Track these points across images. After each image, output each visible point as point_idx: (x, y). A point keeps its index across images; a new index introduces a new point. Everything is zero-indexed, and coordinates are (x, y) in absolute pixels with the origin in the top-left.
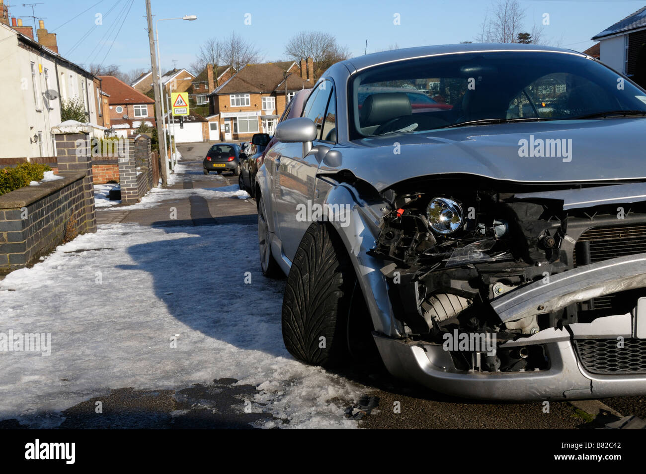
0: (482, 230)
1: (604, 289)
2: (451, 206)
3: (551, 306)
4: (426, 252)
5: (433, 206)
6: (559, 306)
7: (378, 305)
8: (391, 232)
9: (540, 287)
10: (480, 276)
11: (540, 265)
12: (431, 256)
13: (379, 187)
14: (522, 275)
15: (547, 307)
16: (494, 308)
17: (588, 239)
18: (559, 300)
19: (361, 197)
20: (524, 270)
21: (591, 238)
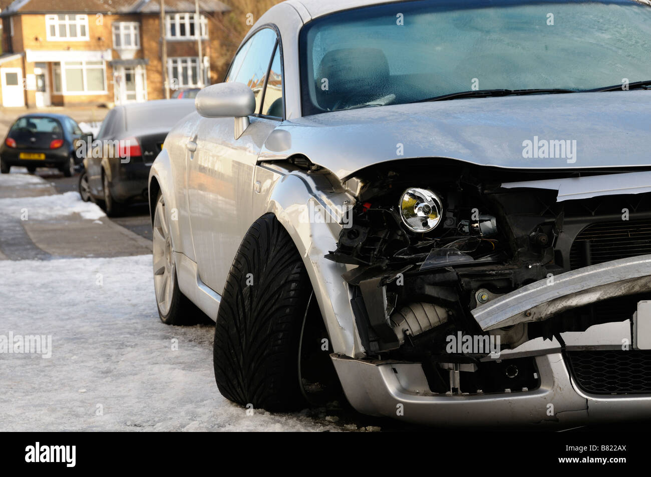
0: (465, 227)
1: (601, 294)
2: (429, 199)
3: (540, 313)
4: (397, 255)
5: (406, 198)
6: (548, 313)
7: (339, 321)
8: (354, 230)
9: (529, 292)
10: (459, 280)
11: (530, 267)
12: (403, 258)
13: (341, 174)
14: (509, 279)
15: (535, 313)
16: (475, 316)
17: (591, 238)
18: (549, 306)
19: (318, 188)
20: (511, 273)
21: (593, 237)
